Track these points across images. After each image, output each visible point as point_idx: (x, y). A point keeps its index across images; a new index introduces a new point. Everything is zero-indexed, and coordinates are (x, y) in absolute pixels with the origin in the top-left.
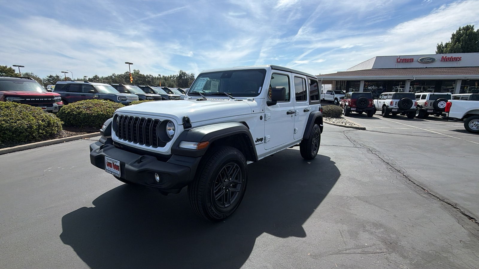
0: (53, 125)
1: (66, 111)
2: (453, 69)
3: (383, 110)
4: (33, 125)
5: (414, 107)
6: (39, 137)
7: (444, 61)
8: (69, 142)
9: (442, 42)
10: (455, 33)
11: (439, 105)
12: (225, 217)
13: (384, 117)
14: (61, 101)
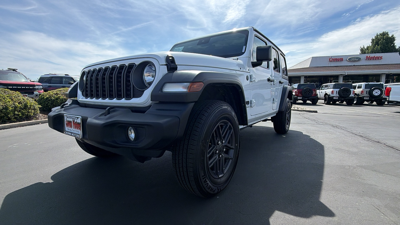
0: (30, 108)
1: (45, 97)
2: (377, 66)
3: (325, 98)
4: (8, 106)
5: (352, 95)
6: (15, 118)
7: (368, 60)
8: (44, 124)
9: (364, 46)
10: (374, 38)
11: (374, 92)
12: (219, 191)
13: (326, 104)
14: (42, 89)
